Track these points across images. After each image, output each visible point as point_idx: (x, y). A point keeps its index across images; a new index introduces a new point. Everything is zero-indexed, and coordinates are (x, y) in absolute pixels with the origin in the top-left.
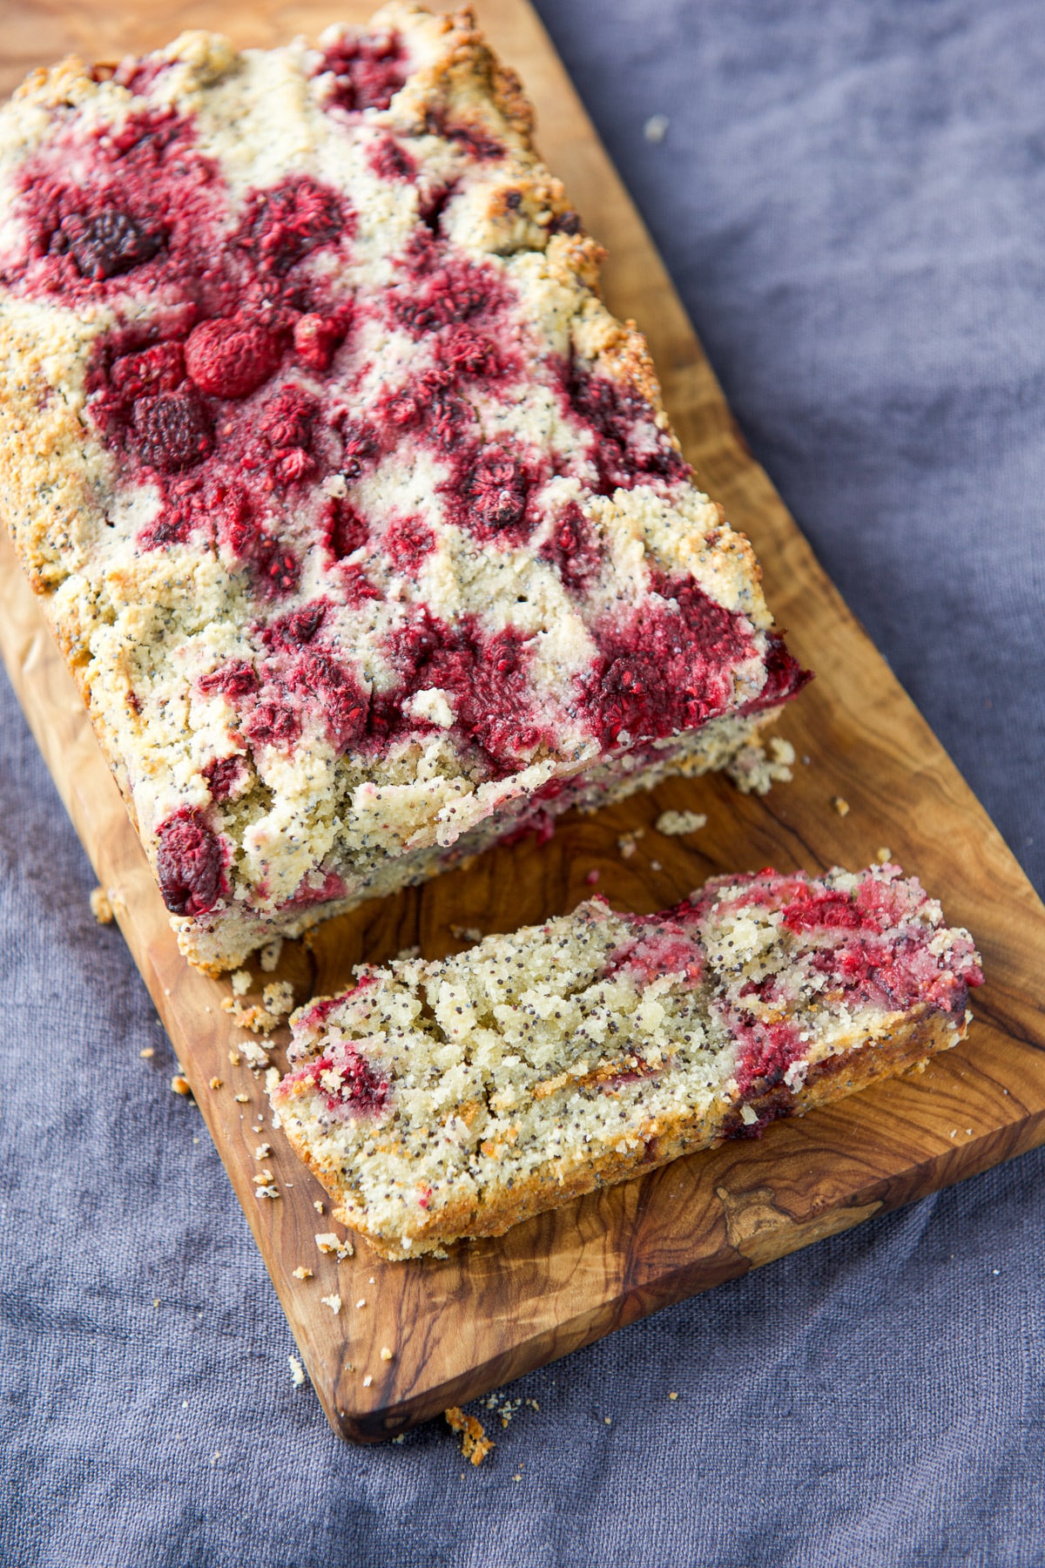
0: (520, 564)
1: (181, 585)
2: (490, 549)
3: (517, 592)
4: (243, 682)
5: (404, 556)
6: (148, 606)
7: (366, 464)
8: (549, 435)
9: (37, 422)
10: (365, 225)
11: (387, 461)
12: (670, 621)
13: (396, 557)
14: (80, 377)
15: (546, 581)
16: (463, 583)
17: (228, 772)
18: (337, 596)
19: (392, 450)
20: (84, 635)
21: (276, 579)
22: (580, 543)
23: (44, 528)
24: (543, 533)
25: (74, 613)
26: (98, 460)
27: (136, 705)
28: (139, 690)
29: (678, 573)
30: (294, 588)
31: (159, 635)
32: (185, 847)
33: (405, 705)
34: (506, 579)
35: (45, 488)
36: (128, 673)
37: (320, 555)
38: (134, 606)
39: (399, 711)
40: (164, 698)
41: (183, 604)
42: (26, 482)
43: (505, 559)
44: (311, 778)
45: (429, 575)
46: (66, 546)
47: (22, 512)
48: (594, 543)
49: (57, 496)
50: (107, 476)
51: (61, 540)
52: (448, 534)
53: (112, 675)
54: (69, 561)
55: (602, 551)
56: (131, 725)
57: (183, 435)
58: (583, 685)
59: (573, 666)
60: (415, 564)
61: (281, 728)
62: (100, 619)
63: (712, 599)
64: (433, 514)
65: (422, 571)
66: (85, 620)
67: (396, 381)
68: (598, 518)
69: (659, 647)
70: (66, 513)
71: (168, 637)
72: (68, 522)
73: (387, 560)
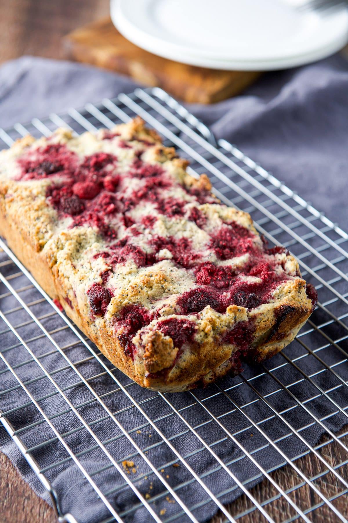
0: (183, 222)
1: (83, 235)
2: (174, 219)
3: (183, 229)
4: (106, 255)
5: (148, 224)
6: (74, 241)
7: (132, 207)
8: (183, 197)
9: (33, 203)
10: (120, 159)
11: (138, 206)
12: (230, 232)
13: (146, 225)
14: (44, 194)
15: (192, 225)
16: (168, 229)
17: (106, 276)
18: (130, 234)
19: (138, 203)
20: (55, 255)
21: (110, 236)
22: (199, 217)
23: (39, 229)
24: (188, 214)
25: (51, 249)
26: (52, 212)
27: (74, 267)
28: (74, 263)
29: (229, 221)
30: (116, 238)
31: (78, 251)
32: (97, 289)
33: (157, 255)
34: (180, 226)
35: (38, 218)
36: (70, 260)
37: (123, 228)
38: (69, 242)
39: (155, 257)
40: (82, 264)
41: (84, 241)
42: (32, 217)
43: (178, 221)
44: (131, 269)
45: (156, 227)
46: (46, 232)
47: (32, 226)
48: (203, 216)
49: (42, 219)
50: (56, 216)
51: (44, 230)
52: (160, 216)
53: (66, 261)
54: (47, 236)
55: (206, 218)
56: (73, 272)
57: (76, 204)
58: (208, 246)
59: (204, 242)
60: (152, 225)
61: (120, 260)
62: (59, 249)
63: (241, 226)
64: (155, 214)
65: (154, 226)
66: (55, 250)
67: (136, 189)
68: (203, 209)
69: (228, 238)
70: (46, 223)
71: (81, 251)
72: (46, 225)
73: (143, 226)
